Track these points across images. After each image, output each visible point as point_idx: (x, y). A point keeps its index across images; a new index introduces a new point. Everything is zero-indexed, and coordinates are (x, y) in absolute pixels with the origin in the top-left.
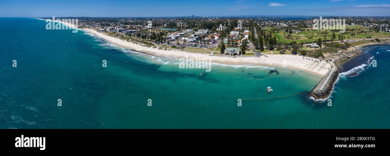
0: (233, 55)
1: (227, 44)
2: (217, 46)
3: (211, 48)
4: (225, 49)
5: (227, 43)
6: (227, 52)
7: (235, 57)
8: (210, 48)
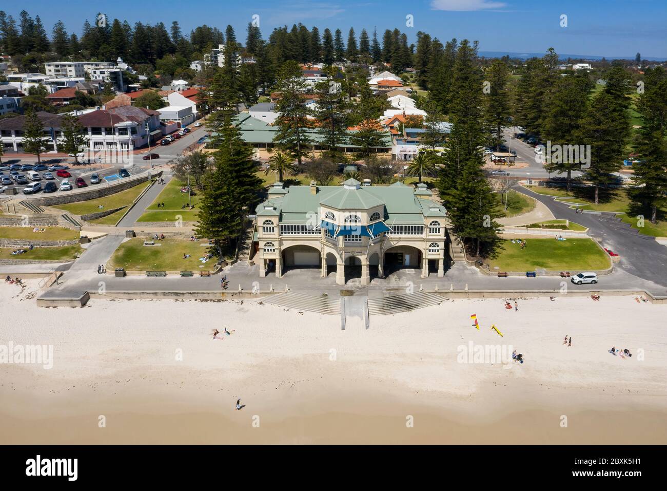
0: (374, 274)
1: (269, 146)
2: (167, 169)
3: (101, 193)
4: (263, 195)
5: (269, 138)
6: (291, 240)
7: (398, 303)
8: (88, 197)
